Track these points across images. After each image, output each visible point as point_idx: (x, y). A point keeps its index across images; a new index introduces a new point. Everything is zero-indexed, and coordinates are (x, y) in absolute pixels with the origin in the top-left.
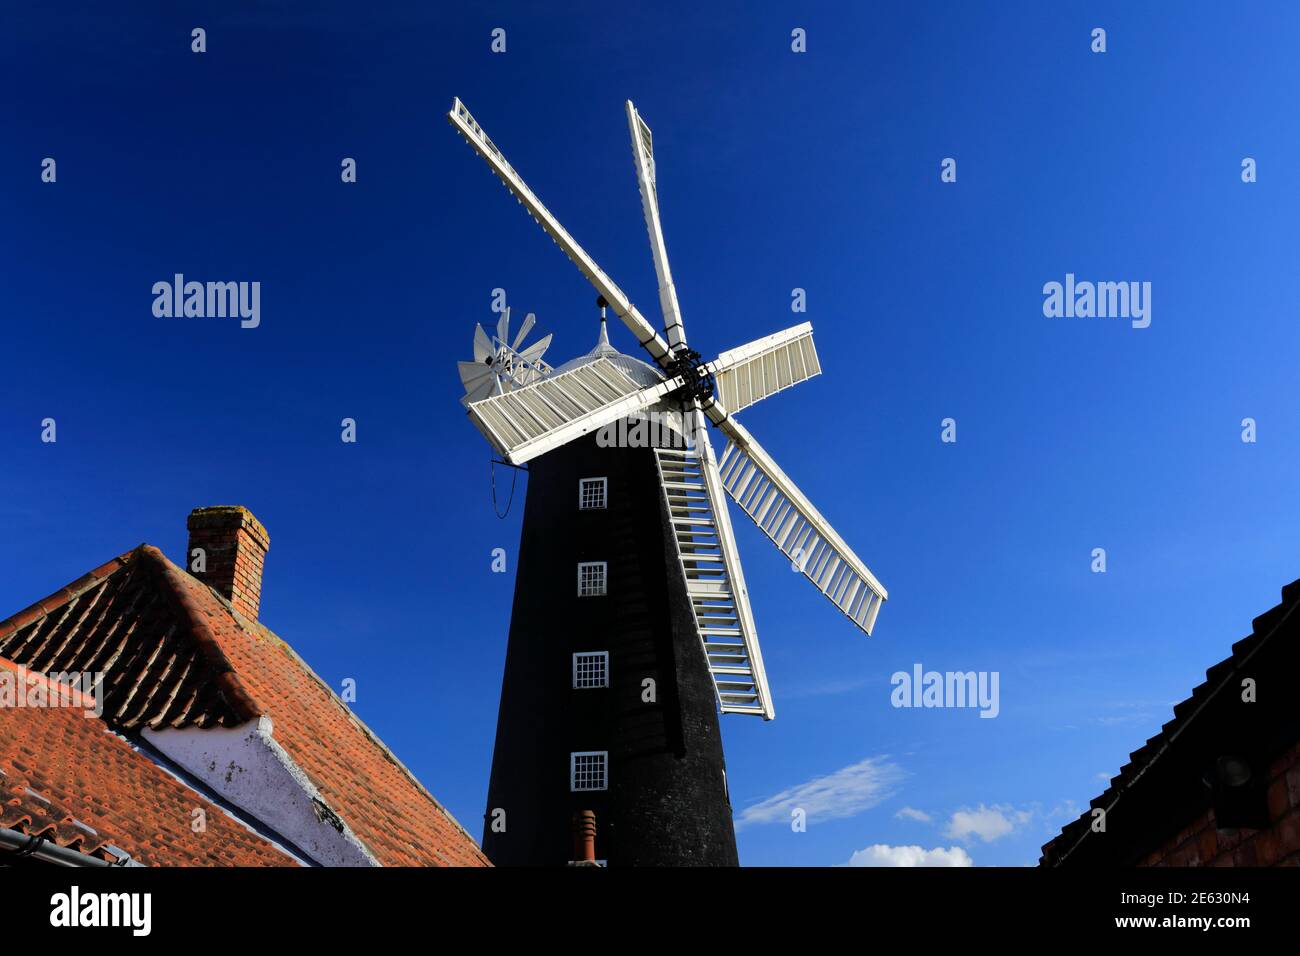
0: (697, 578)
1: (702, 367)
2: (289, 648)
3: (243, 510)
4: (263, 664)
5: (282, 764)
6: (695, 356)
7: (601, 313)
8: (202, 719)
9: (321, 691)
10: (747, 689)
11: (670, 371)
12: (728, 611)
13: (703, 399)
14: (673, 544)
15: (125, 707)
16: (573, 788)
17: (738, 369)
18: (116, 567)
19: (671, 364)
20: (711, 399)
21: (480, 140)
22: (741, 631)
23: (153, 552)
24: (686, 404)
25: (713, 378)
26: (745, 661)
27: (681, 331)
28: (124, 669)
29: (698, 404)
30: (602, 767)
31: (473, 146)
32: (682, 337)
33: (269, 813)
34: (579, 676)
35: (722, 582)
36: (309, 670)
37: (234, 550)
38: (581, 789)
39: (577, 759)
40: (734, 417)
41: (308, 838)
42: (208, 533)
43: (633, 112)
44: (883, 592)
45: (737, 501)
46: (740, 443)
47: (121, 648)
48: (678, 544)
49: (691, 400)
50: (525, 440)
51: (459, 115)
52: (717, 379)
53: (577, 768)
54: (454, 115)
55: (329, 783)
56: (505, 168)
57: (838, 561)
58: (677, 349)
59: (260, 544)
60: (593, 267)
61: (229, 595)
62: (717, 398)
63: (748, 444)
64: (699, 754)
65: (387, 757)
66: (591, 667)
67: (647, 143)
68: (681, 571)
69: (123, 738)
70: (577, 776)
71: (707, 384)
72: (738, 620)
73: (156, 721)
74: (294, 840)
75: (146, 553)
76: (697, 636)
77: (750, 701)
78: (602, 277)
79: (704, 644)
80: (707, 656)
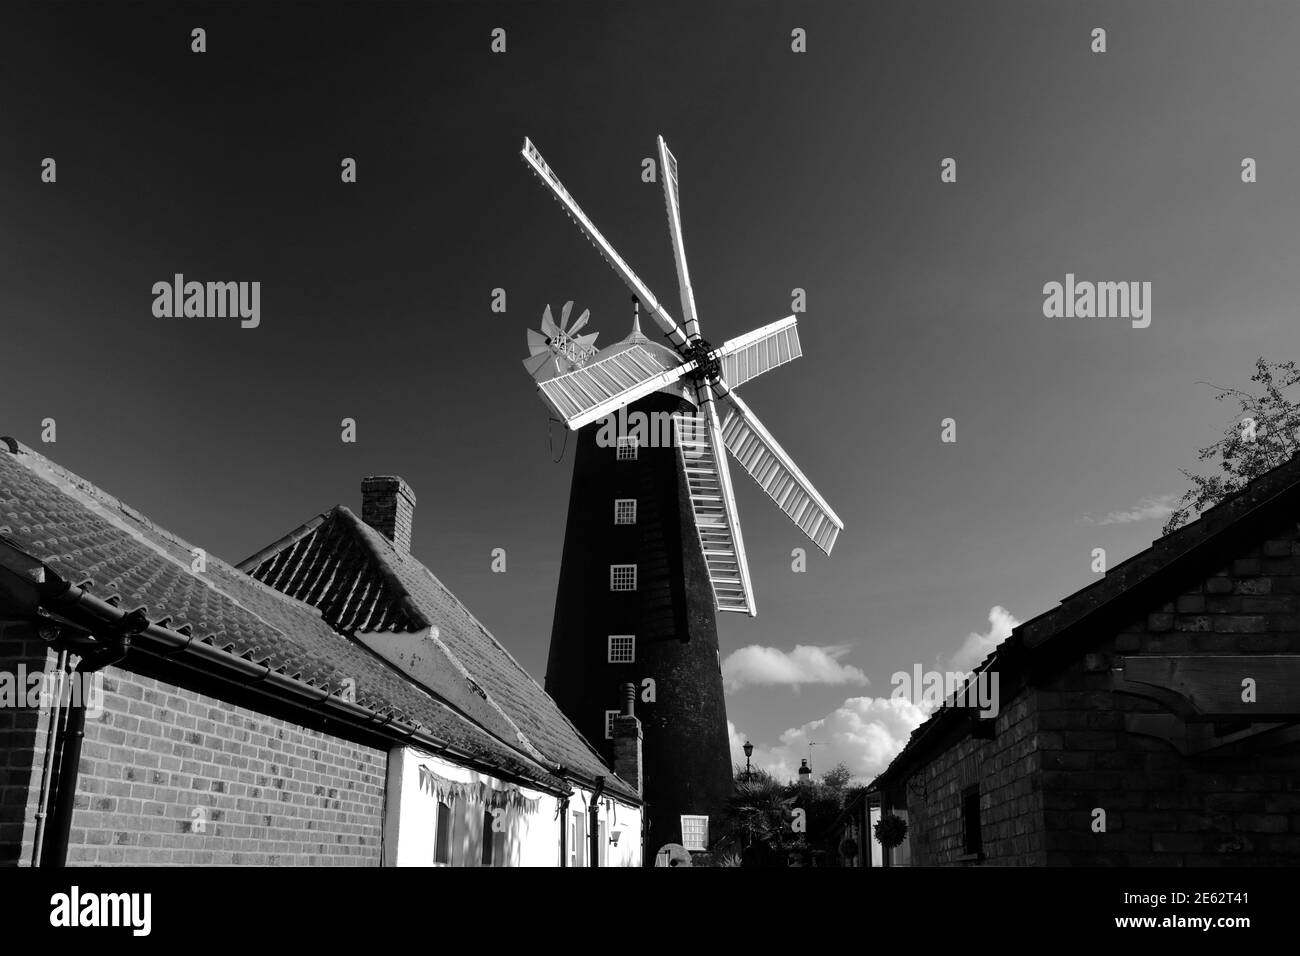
0: (702, 513)
1: (711, 353)
2: (428, 571)
3: (399, 479)
4: (418, 585)
5: (446, 656)
6: (706, 344)
7: (634, 308)
8: (393, 626)
9: (451, 601)
10: (738, 594)
11: (688, 355)
12: (725, 538)
13: (712, 378)
14: (686, 488)
15: (341, 617)
16: (610, 661)
17: (739, 353)
18: (321, 521)
19: (688, 351)
20: (718, 378)
21: (544, 172)
22: (734, 553)
23: (346, 511)
24: (698, 381)
25: (719, 362)
26: (737, 574)
27: (696, 325)
28: (337, 591)
29: (707, 382)
30: (631, 647)
31: (539, 178)
32: (697, 329)
33: (440, 687)
34: (615, 581)
35: (721, 516)
36: (443, 586)
37: (394, 507)
38: (615, 661)
39: (613, 641)
40: (735, 391)
41: (464, 702)
42: (376, 495)
43: (663, 145)
44: (840, 524)
45: (734, 455)
46: (738, 411)
47: (333, 577)
48: (690, 488)
49: (702, 379)
50: (580, 411)
51: (529, 153)
52: (722, 362)
53: (613, 647)
54: (525, 153)
55: (472, 668)
56: (563, 194)
57: (808, 501)
58: (693, 339)
59: (410, 502)
60: (630, 274)
61: (392, 538)
62: (722, 377)
63: (743, 412)
64: (700, 639)
65: (494, 644)
66: (623, 576)
67: (673, 170)
68: (691, 508)
69: (343, 637)
70: (613, 653)
71: (714, 366)
72: (732, 544)
73: (364, 627)
74: (456, 704)
75: (341, 512)
76: (702, 556)
77: (740, 603)
78: (637, 282)
79: (707, 562)
80: (709, 570)
